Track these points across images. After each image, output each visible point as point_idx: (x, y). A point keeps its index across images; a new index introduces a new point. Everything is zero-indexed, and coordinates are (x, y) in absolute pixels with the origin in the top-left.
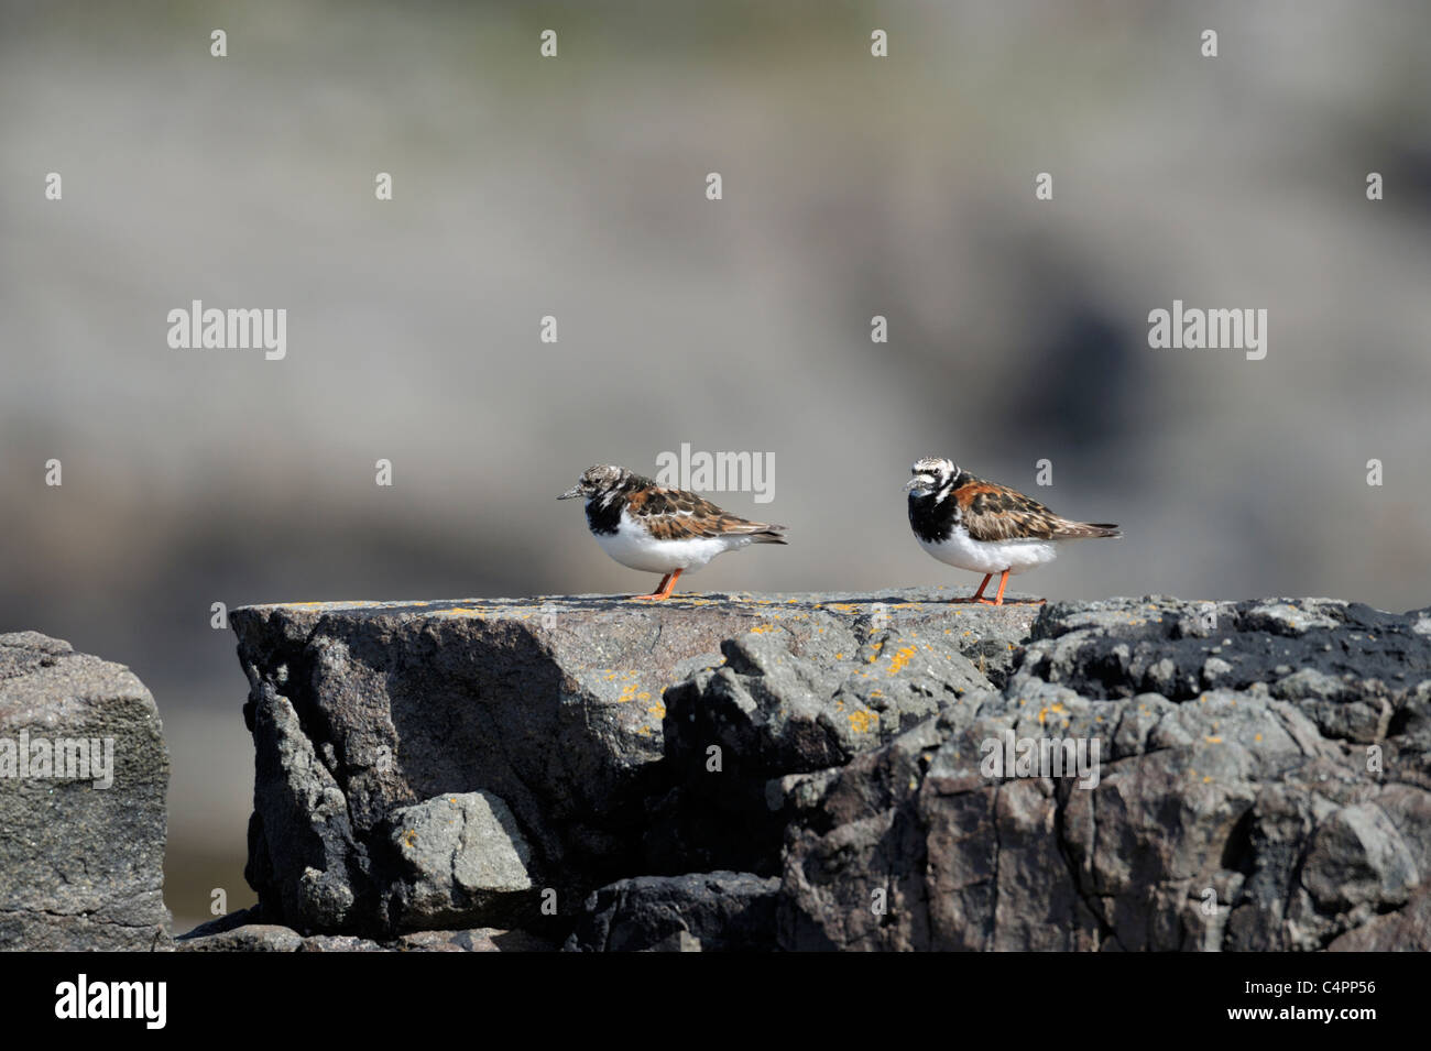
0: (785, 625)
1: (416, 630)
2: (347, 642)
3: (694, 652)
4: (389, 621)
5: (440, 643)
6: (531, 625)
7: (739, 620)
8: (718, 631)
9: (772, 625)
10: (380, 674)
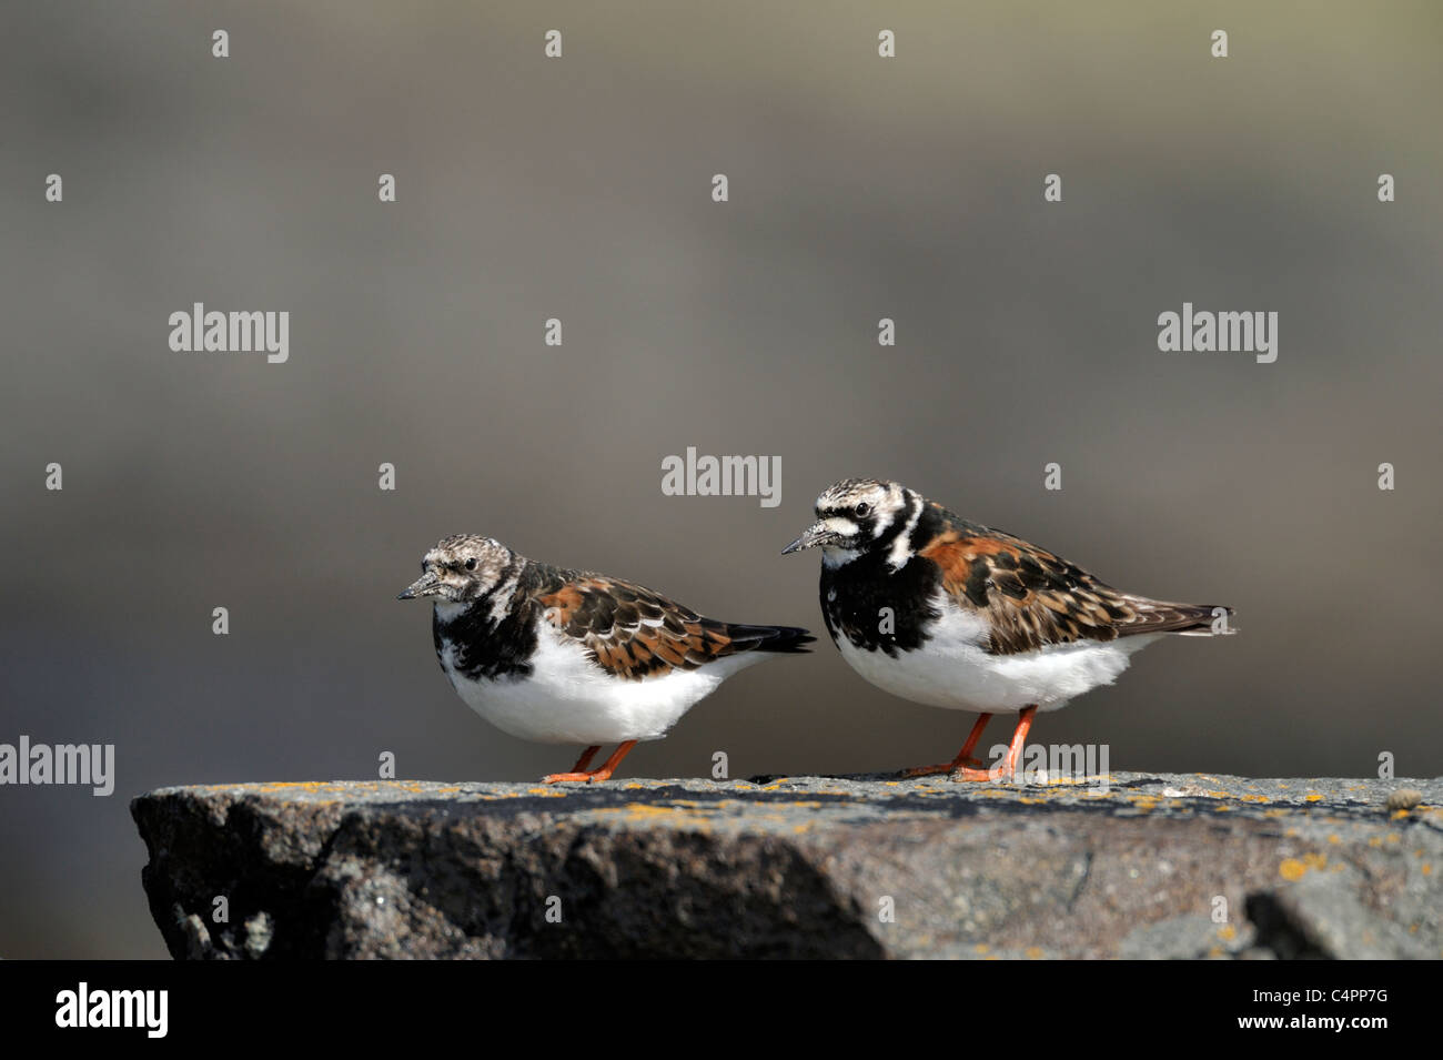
0: (1353, 855)
1: (557, 850)
2: (402, 872)
3: (1162, 911)
4: (495, 830)
5: (613, 879)
6: (813, 849)
7: (1253, 845)
8: (1212, 867)
9: (1323, 857)
10: (476, 941)
